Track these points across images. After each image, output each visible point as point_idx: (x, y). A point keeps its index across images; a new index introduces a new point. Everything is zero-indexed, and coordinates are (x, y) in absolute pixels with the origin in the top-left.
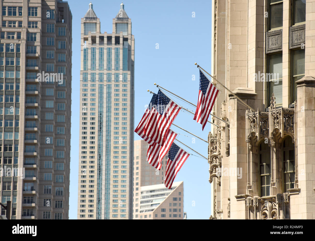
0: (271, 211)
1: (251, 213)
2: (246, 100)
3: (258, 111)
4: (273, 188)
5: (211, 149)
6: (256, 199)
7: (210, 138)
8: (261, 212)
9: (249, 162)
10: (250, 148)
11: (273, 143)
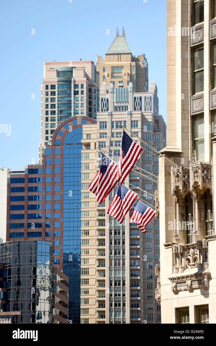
0: (193, 257)
1: (177, 259)
2: (173, 158)
3: (181, 167)
4: (195, 235)
5: (157, 205)
6: (181, 246)
7: (156, 195)
8: (185, 257)
9: (176, 213)
10: (176, 200)
11: (194, 194)
